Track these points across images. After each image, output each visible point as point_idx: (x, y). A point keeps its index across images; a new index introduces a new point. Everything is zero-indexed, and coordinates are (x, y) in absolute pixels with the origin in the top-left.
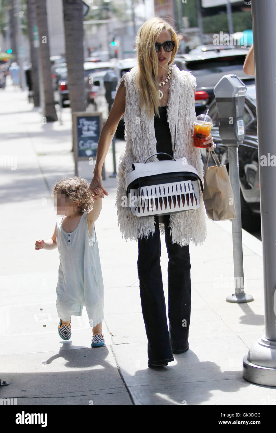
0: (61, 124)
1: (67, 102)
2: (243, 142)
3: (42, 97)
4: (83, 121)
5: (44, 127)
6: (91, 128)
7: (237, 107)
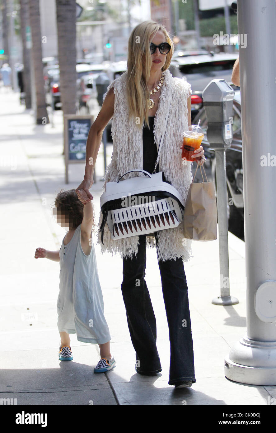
0: (53, 127)
1: (59, 105)
2: (230, 146)
3: (34, 99)
4: (74, 124)
5: (34, 130)
6: (82, 130)
7: (225, 111)
